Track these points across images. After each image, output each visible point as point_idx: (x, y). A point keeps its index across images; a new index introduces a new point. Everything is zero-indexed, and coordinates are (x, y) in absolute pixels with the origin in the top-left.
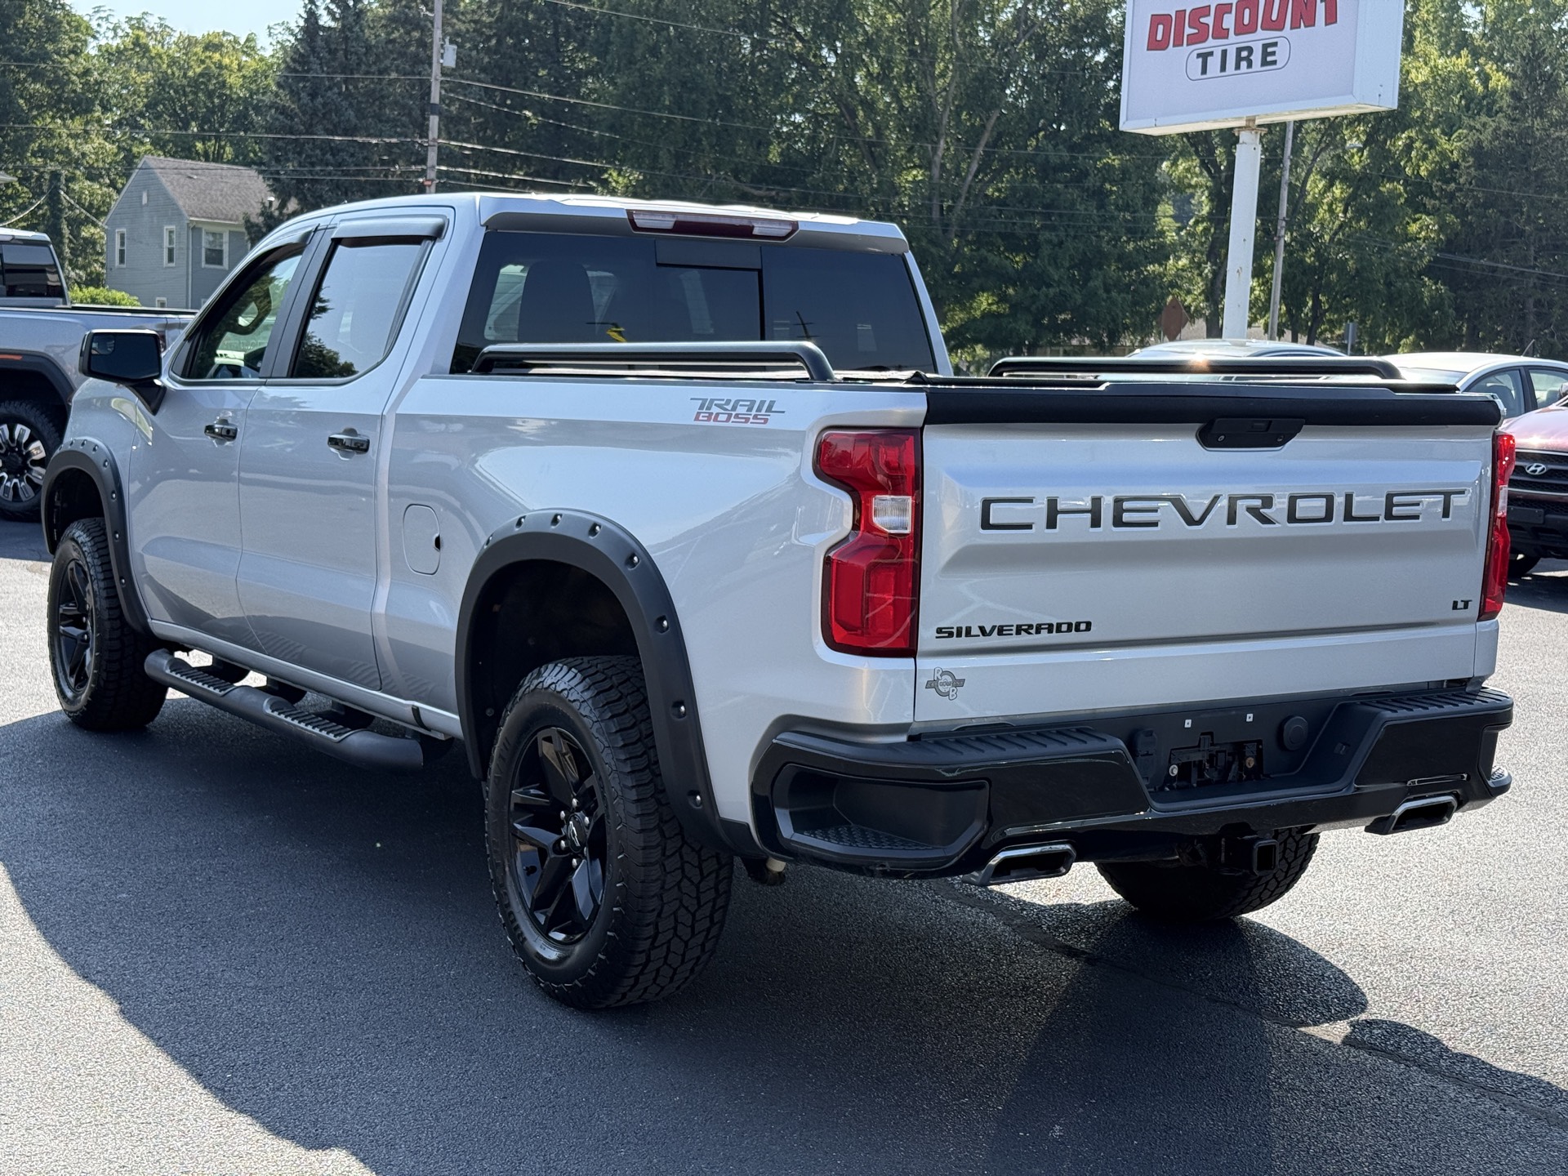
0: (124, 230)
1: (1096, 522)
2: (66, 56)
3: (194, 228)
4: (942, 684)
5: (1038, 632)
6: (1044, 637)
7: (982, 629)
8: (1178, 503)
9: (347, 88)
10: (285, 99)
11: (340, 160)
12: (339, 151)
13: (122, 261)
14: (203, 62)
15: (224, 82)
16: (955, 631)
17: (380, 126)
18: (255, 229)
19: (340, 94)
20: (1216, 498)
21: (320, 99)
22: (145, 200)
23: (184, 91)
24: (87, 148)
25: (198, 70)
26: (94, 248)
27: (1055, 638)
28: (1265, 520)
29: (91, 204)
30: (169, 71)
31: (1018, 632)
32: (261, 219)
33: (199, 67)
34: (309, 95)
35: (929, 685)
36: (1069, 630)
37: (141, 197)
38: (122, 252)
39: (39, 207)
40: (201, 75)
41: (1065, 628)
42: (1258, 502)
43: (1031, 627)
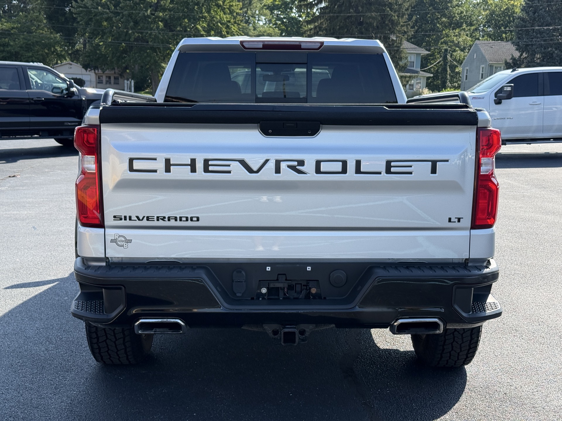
0: (468, 68)
1: (193, 170)
2: (454, 7)
3: (491, 66)
4: (119, 241)
5: (169, 220)
7: (138, 217)
8: (243, 163)
9: (549, 9)
10: (525, 16)
11: (543, 36)
12: (543, 33)
13: (466, 79)
14: (507, 5)
15: (514, 11)
16: (123, 217)
17: (560, 22)
18: (508, 64)
19: (545, 11)
20: (267, 161)
21: (537, 14)
22: (475, 57)
23: (500, 16)
24: (460, 40)
25: (505, 8)
26: (459, 75)
27: (179, 223)
28: (300, 172)
29: (459, 59)
30: (495, 9)
31: (158, 220)
32: (511, 61)
33: (505, 6)
34: (533, 13)
35: (112, 241)
36: (187, 220)
37: (474, 56)
38: (467, 76)
39: (440, 61)
40: (506, 9)
41: (184, 219)
42: (296, 163)
43: (164, 217)
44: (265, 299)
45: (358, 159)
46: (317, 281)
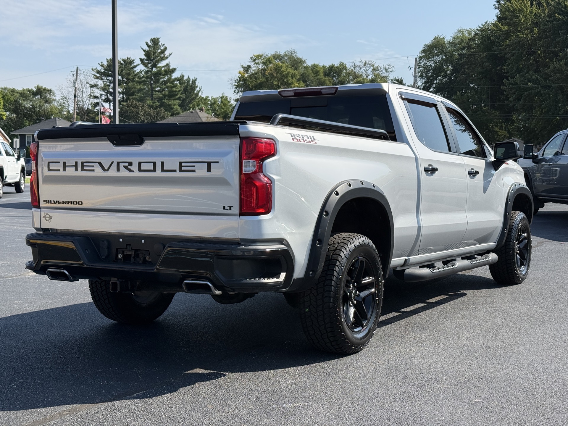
1: (76, 169)
4: (47, 217)
5: (68, 204)
6: (70, 206)
7: (54, 201)
8: (100, 164)
16: (48, 201)
20: (112, 163)
27: (73, 206)
28: (130, 170)
31: (63, 203)
35: (43, 217)
36: (77, 204)
41: (75, 203)
42: (127, 164)
43: (66, 202)
44: (121, 262)
45: (162, 161)
46: (149, 250)
